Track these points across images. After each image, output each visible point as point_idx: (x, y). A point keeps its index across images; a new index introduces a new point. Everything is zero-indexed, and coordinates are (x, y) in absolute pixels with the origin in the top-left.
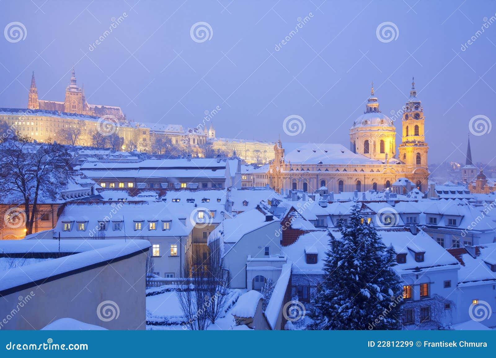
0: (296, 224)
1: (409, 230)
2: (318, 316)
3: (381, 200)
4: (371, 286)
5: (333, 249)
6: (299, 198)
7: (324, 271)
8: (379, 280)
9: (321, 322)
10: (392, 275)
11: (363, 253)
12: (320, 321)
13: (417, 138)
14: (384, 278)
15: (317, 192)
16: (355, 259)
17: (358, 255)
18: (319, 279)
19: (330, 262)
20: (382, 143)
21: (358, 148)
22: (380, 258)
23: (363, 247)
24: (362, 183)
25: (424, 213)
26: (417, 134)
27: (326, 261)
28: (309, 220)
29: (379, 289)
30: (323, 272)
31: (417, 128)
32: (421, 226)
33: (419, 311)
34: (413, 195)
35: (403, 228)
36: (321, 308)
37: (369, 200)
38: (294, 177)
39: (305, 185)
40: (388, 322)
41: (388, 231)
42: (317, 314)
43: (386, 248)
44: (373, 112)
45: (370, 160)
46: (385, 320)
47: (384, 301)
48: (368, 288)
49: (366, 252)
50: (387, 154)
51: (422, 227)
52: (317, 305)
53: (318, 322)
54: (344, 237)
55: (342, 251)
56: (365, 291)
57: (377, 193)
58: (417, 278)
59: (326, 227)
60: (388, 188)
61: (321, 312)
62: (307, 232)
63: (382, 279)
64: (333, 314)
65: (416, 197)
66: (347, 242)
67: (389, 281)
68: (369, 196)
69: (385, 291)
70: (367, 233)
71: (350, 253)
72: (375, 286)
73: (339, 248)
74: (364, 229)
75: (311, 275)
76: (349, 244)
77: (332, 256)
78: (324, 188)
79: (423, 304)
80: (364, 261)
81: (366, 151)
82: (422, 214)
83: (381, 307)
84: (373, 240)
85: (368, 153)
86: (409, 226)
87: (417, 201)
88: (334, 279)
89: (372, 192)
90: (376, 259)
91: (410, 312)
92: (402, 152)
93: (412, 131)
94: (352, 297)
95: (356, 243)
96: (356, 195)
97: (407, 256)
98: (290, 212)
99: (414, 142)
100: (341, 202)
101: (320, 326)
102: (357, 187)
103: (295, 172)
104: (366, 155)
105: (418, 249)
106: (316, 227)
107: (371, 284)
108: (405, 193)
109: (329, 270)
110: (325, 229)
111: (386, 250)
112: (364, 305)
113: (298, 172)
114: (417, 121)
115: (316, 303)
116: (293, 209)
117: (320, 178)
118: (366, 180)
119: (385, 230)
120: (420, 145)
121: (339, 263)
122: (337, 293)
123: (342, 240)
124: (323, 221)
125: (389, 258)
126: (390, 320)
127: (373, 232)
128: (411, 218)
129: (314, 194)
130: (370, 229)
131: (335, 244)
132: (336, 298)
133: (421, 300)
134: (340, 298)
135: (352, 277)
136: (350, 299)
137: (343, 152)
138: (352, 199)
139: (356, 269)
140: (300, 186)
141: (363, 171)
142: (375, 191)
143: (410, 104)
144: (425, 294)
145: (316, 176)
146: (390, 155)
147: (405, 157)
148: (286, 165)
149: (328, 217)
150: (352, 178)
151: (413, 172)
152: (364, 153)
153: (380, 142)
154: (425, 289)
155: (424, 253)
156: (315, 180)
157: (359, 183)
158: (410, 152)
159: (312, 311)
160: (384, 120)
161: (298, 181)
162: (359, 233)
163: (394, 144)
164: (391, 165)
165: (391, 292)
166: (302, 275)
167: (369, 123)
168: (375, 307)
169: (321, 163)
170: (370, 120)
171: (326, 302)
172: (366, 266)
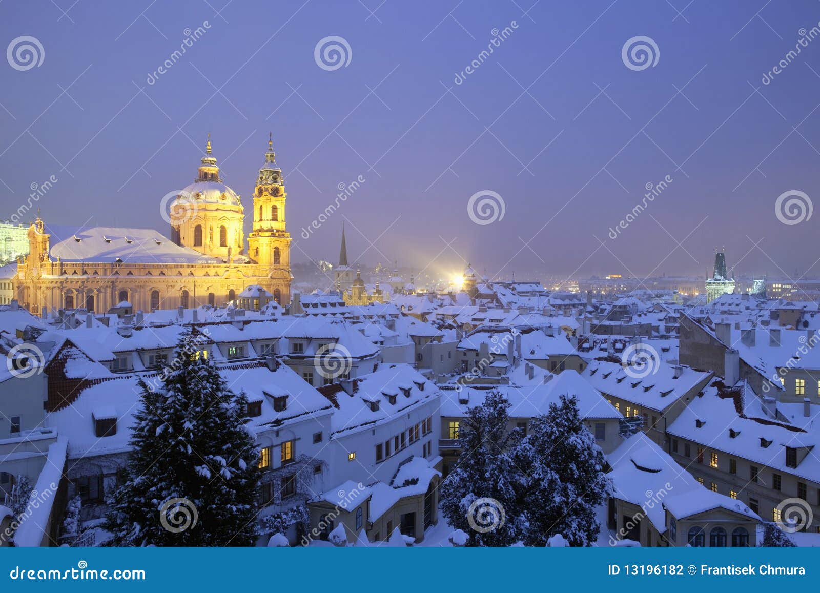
0: (73, 371)
1: (265, 365)
2: (121, 525)
3: (222, 321)
4: (212, 459)
5: (148, 408)
6: (78, 323)
7: (131, 446)
8: (225, 447)
9: (127, 534)
10: (244, 437)
11: (198, 409)
12: (125, 532)
13: (275, 225)
14: (232, 444)
15: (112, 311)
16: (186, 419)
17: (190, 413)
18: (119, 461)
19: (142, 429)
20: (223, 230)
21: (184, 238)
22: (225, 413)
23: (199, 398)
24: (191, 294)
25: (286, 337)
26: (275, 219)
27: (135, 429)
28: (100, 362)
29: (224, 462)
30: (130, 448)
31: (274, 209)
32: (281, 357)
33: (279, 483)
34: (271, 310)
35: (256, 362)
36: (125, 510)
37: (203, 321)
38: (68, 286)
39: (90, 301)
40: (238, 510)
41: (234, 369)
42: (119, 521)
43: (234, 396)
44: (210, 180)
45: (204, 256)
46: (234, 508)
47: (232, 478)
48: (208, 463)
49: (203, 406)
50: (230, 248)
51: (283, 358)
52: (119, 506)
53: (121, 534)
54: (167, 385)
55: (164, 409)
56: (203, 468)
57: (216, 309)
58: (277, 435)
59: (131, 371)
60: (232, 302)
61: (128, 516)
62: (98, 381)
63: (229, 445)
64: (148, 516)
65: (273, 314)
66: (171, 393)
67: (239, 447)
68: (204, 315)
69: (234, 464)
70: (205, 375)
71: (176, 410)
72: (219, 458)
73: (158, 405)
74: (200, 369)
75: (106, 456)
76: (176, 397)
77: (146, 419)
78: (125, 304)
79: (285, 473)
80: (200, 422)
81: (198, 242)
82: (284, 338)
83: (228, 489)
84: (214, 387)
85: (201, 245)
86: (265, 359)
87: (275, 320)
88: (150, 458)
89: (208, 308)
90: (217, 416)
91: (268, 487)
92: (253, 244)
93: (267, 214)
94: (181, 483)
95: (185, 393)
96: (181, 314)
97: (262, 405)
98: (62, 349)
99: (271, 230)
100: (157, 327)
101: (126, 540)
102: (182, 300)
103: (70, 276)
104: (198, 248)
105: (277, 393)
106: (112, 371)
107: (211, 456)
108: (258, 309)
109: (141, 444)
110: (129, 375)
111: (233, 399)
112: (201, 492)
113: (76, 277)
114: (276, 199)
115: (118, 502)
116: (68, 344)
117: (119, 286)
118: (197, 289)
119: (229, 368)
120: (279, 235)
121: (159, 430)
122: (155, 480)
123: (163, 391)
124: (125, 360)
125: (239, 411)
126: (241, 507)
127: (214, 373)
128: (267, 346)
129: (107, 316)
130: (209, 369)
131: (151, 399)
132: (153, 489)
133: (283, 467)
134: (161, 487)
135: (180, 449)
136: (178, 486)
137: (159, 244)
138: (174, 321)
139: (187, 436)
140: (79, 302)
141: (192, 274)
142: (213, 307)
143: (265, 174)
144: (288, 457)
145: (110, 284)
146: (235, 250)
147: (257, 252)
148: (53, 265)
149: (135, 354)
150: (174, 286)
151: (269, 276)
152: (194, 246)
153: (220, 229)
154: (288, 451)
155: (287, 397)
156: (109, 291)
157: (186, 294)
158: (265, 246)
159: (109, 517)
160: (227, 194)
161: (75, 292)
162: (193, 377)
163: (242, 232)
164: (237, 265)
165: (242, 464)
166: (88, 459)
167: (203, 197)
168: (219, 491)
169: (120, 261)
170: (205, 193)
171: (135, 499)
172: (203, 430)
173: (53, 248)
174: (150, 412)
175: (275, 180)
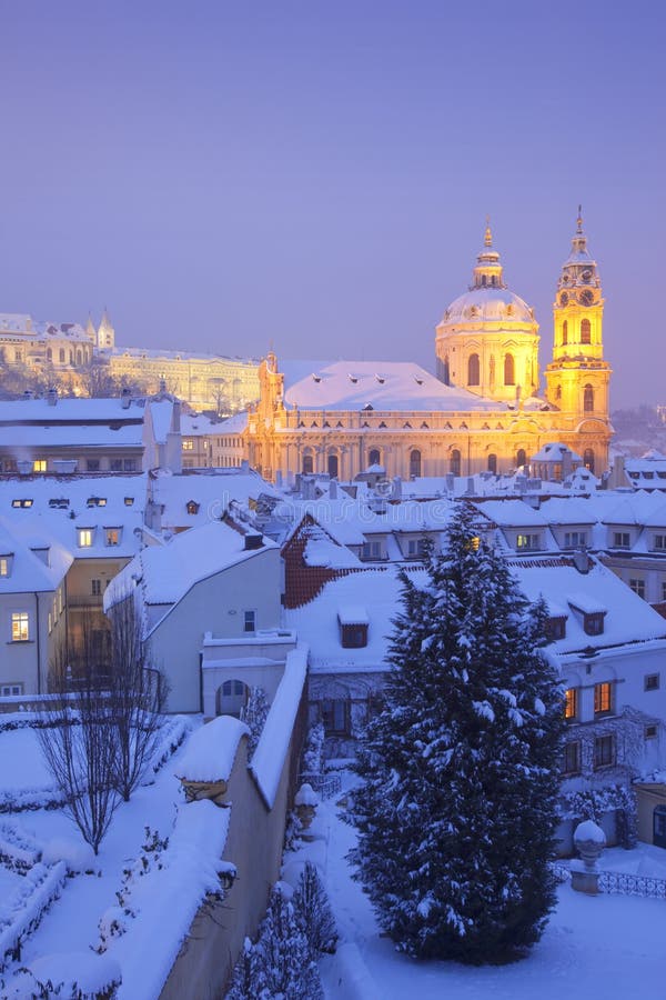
0: (316, 556)
1: (572, 563)
2: (375, 770)
3: (509, 495)
4: (496, 693)
5: (410, 612)
6: (319, 493)
7: (388, 664)
8: (514, 679)
9: (383, 783)
10: (542, 666)
11: (479, 619)
12: (379, 780)
13: (586, 350)
14: (525, 675)
15: (360, 478)
16: (461, 632)
17: (467, 624)
18: (371, 683)
19: (403, 641)
20: (509, 361)
21: (454, 373)
22: (515, 628)
23: (479, 604)
24: (464, 455)
25: (603, 523)
26: (586, 340)
27: (393, 639)
28: (347, 546)
29: (513, 700)
30: (387, 667)
31: (586, 325)
32: (596, 552)
33: (591, 745)
34: (579, 482)
35: (559, 558)
36: (382, 751)
37: (481, 495)
38: (306, 442)
39: (333, 462)
40: (532, 774)
41: (526, 567)
42: (372, 765)
43: (529, 604)
44: (489, 286)
45: (483, 400)
46: (527, 771)
47: (524, 726)
48: (490, 700)
49: (485, 615)
50: (518, 388)
51: (599, 554)
52: (372, 744)
53: (375, 783)
54: (436, 582)
55: (431, 615)
56: (484, 705)
57: (498, 479)
58: (589, 671)
59: (385, 560)
60: (522, 468)
61: (383, 759)
62: (345, 572)
63: (521, 676)
64: (410, 762)
65: (583, 488)
66: (442, 593)
67: (536, 679)
68: (483, 487)
69: (526, 705)
70: (488, 570)
71: (449, 618)
72: (506, 693)
73: (424, 608)
74: (481, 561)
75: (354, 675)
76: (448, 598)
77: (408, 627)
78: (375, 468)
79: (600, 730)
80: (481, 638)
81: (474, 379)
82: (599, 525)
83: (518, 741)
84: (502, 588)
85: (478, 384)
86: (572, 553)
87: (586, 496)
88: (413, 682)
89: (487, 477)
90: (504, 631)
91: (573, 748)
92: (553, 382)
93: (575, 334)
94: (454, 722)
95: (461, 595)
96: (450, 484)
97: (567, 622)
98: (301, 526)
99: (580, 358)
100: (420, 500)
101: (381, 792)
102: (452, 465)
103: (308, 430)
104: (474, 388)
105: (591, 606)
106: (362, 561)
107: (495, 689)
108: (559, 479)
109: (402, 661)
110: (384, 565)
111: (527, 609)
112: (480, 739)
113: (315, 430)
114: (588, 309)
115: (371, 738)
116: (309, 519)
117: (369, 443)
118: (473, 449)
119: (519, 564)
120: (592, 365)
121: (425, 644)
122: (420, 714)
123: (430, 590)
124: (377, 546)
125: (536, 627)
126: (536, 770)
127: (501, 568)
128: (575, 535)
129: (354, 484)
130: (494, 562)
131: (414, 598)
132: (417, 726)
133: (596, 721)
134: (427, 724)
135: (453, 675)
136: (449, 726)
137: (420, 383)
138: (442, 493)
139: (463, 656)
140: (320, 465)
141: (466, 426)
142: (494, 474)
143: (572, 270)
144: (605, 707)
145: (357, 441)
146: (526, 391)
147: (559, 393)
148: (288, 415)
149: (390, 537)
150: (441, 444)
151: (577, 430)
152: (469, 384)
153: (504, 358)
154: (605, 696)
155: (605, 614)
156: (356, 449)
157: (456, 456)
158: (570, 382)
159: (360, 757)
160: (514, 306)
161: (315, 452)
162: (470, 573)
163: (536, 363)
164: (529, 412)
165: (540, 706)
166: (333, 676)
167: (480, 312)
168: (505, 742)
169: (370, 408)
170: (483, 306)
171: (393, 737)
172: (485, 649)
173: (288, 392)
174: (413, 618)
175: (586, 279)
